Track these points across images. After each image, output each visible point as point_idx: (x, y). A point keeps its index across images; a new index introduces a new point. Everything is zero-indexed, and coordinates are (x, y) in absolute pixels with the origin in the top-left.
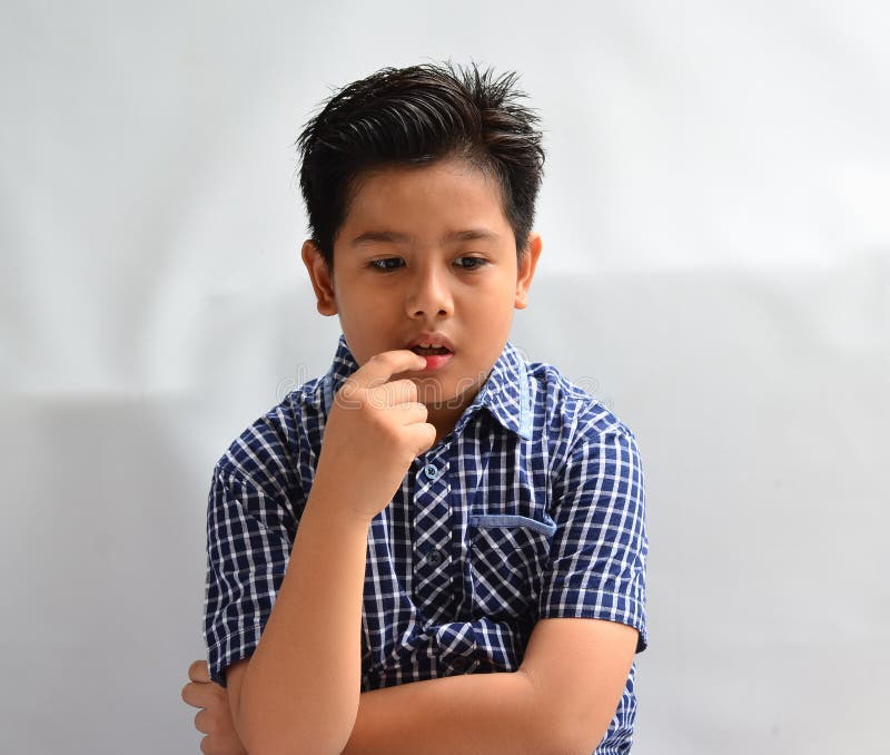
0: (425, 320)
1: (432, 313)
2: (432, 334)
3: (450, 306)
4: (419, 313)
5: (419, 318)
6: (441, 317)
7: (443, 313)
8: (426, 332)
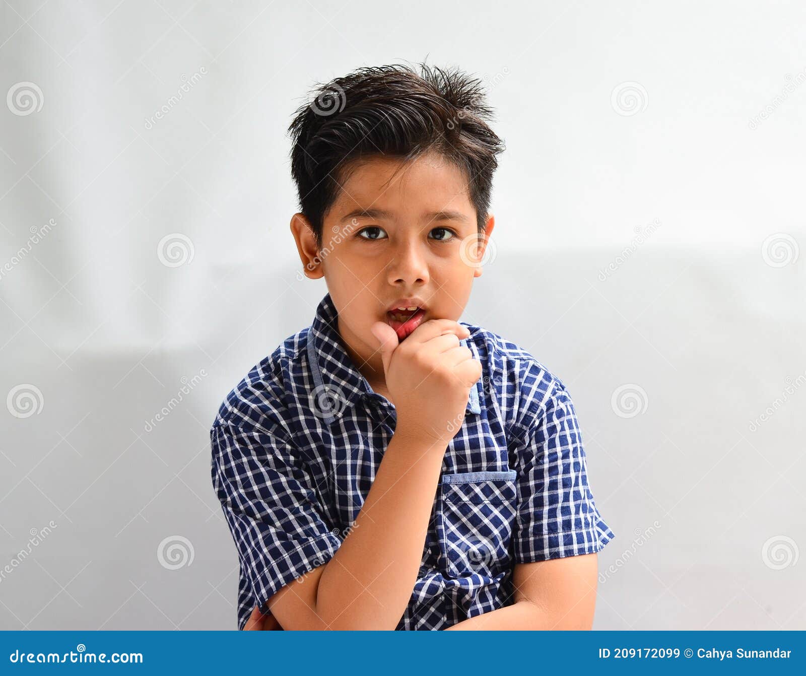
0: (404, 287)
1: (410, 281)
2: (410, 299)
3: (425, 274)
4: (399, 281)
5: (398, 285)
6: (418, 283)
7: (419, 281)
8: (404, 297)
